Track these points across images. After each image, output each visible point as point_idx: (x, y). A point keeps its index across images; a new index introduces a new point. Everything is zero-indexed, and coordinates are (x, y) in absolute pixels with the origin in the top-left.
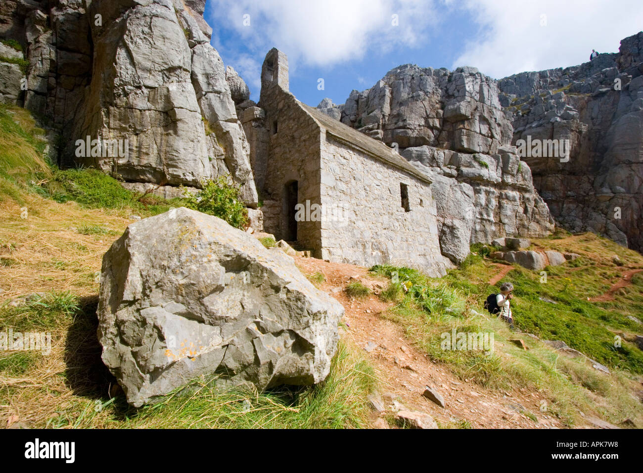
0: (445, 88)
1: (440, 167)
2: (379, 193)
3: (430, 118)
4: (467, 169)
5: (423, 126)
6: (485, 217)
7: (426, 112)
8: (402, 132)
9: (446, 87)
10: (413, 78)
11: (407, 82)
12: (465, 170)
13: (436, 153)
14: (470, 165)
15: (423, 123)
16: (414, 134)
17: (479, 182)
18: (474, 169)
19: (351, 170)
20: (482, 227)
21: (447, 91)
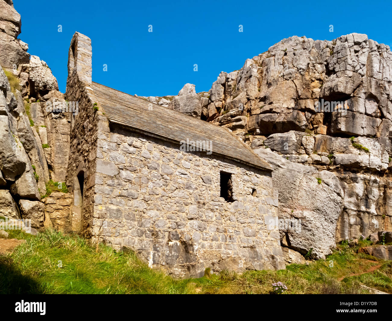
0: (325, 63)
1: (308, 154)
2: (186, 182)
3: (302, 99)
4: (342, 155)
5: (293, 109)
6: (363, 208)
7: (297, 92)
8: (267, 117)
9: (326, 61)
10: (286, 54)
11: (278, 59)
12: (339, 156)
13: (304, 139)
14: (345, 151)
15: (293, 105)
16: (281, 118)
17: (355, 169)
18: (350, 155)
19: (143, 159)
20: (358, 219)
21: (327, 66)
